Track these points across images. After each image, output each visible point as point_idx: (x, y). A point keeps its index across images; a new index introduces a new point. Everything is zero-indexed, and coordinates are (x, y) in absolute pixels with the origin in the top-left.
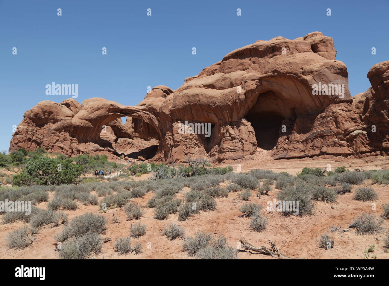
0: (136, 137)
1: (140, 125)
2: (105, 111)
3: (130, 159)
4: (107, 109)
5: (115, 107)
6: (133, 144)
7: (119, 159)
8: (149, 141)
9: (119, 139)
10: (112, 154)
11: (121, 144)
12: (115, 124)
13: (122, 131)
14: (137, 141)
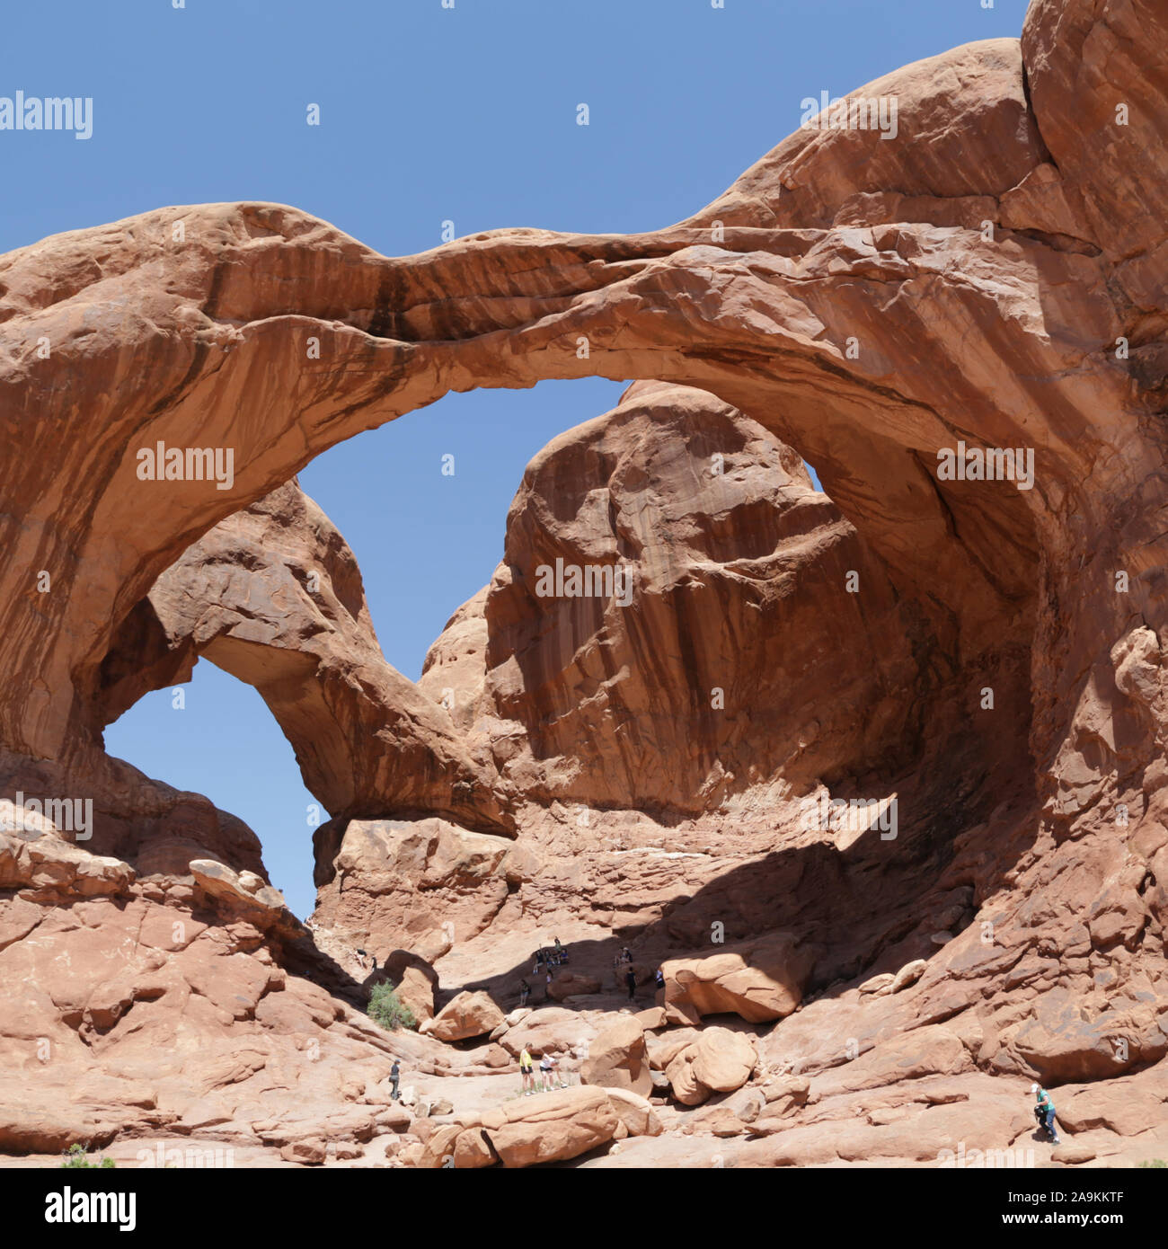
0: (543, 797)
1: (587, 648)
2: (157, 291)
3: (522, 1026)
4: (194, 264)
5: (304, 238)
6: (513, 884)
7: (359, 1034)
8: (712, 820)
9: (355, 826)
10: (247, 946)
11: (380, 879)
12: (308, 646)
13: (386, 735)
14: (556, 847)
